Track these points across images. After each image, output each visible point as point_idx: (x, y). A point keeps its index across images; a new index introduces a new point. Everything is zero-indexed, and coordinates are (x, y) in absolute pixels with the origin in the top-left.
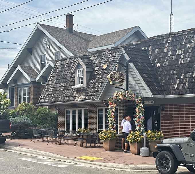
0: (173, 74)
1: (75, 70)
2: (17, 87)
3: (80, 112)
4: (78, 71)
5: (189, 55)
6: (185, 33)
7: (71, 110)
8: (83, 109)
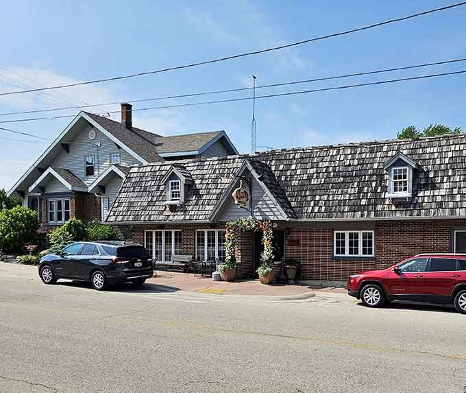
0: (306, 196)
1: (167, 181)
2: (45, 197)
3: (168, 234)
4: (172, 183)
5: (323, 176)
6: (315, 150)
7: (154, 232)
8: (173, 231)
